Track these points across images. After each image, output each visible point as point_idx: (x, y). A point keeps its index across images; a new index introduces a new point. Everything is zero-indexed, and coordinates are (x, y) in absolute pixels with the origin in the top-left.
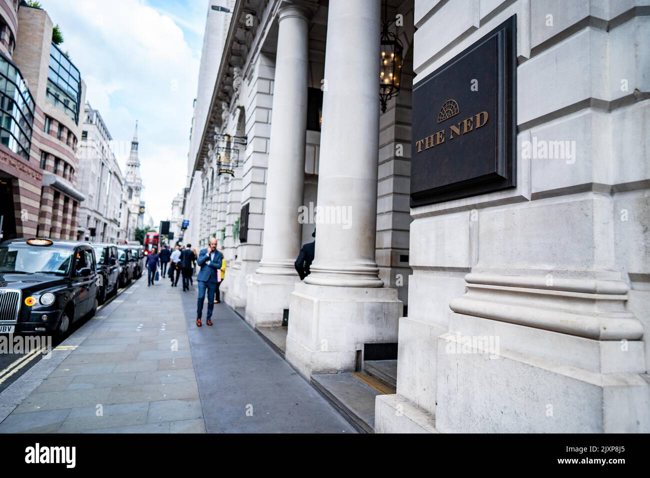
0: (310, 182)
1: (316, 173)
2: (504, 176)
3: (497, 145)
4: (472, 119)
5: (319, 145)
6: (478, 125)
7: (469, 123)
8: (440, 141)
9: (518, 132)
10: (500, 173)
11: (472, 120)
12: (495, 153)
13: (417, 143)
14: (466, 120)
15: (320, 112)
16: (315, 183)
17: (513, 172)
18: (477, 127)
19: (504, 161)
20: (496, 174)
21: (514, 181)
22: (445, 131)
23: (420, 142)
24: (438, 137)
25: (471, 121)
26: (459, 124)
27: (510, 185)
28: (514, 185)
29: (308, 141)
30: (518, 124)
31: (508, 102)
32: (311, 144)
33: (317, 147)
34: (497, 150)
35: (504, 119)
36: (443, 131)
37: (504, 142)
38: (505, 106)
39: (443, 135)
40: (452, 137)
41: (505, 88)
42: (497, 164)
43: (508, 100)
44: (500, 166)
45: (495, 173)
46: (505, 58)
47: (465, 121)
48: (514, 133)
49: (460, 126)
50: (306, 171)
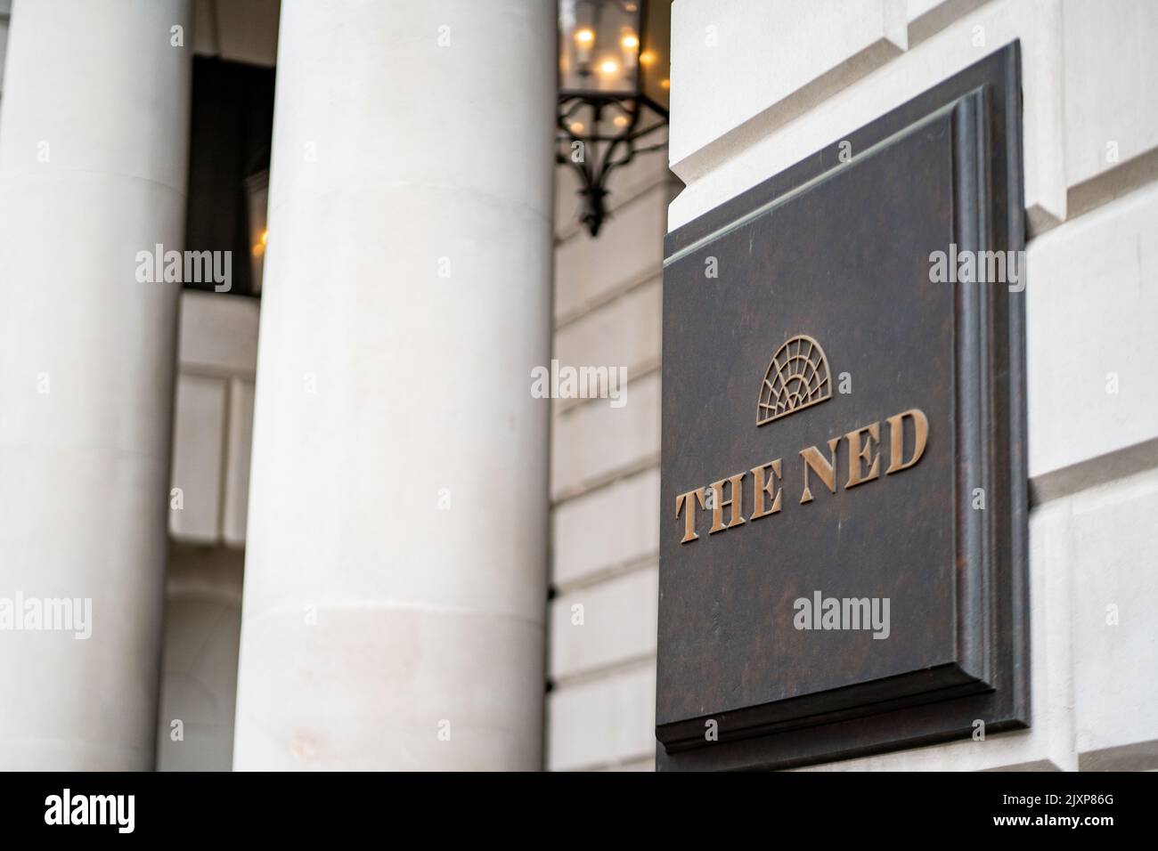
0: (197, 586)
1: (230, 535)
2: (986, 679)
3: (959, 555)
4: (874, 428)
5: (250, 379)
6: (896, 462)
7: (868, 445)
8: (767, 506)
9: (1031, 504)
10: (970, 669)
11: (876, 435)
12: (950, 585)
13: (679, 498)
14: (856, 432)
15: (255, 201)
16: (226, 591)
17: (1017, 666)
18: (890, 469)
19: (986, 619)
20: (953, 668)
21: (1019, 700)
22: (783, 463)
23: (689, 495)
24: (760, 484)
25: (873, 441)
26: (833, 442)
27: (1007, 718)
28: (1020, 718)
29: (187, 356)
30: (1034, 472)
31: (998, 383)
32: (203, 374)
33: (238, 390)
34: (960, 573)
35: (985, 449)
36: (776, 463)
37: (985, 543)
38: (984, 398)
39: (777, 482)
40: (807, 494)
41: (984, 328)
42: (960, 627)
43: (997, 373)
44: (970, 638)
45: (952, 665)
46: (982, 207)
47: (853, 436)
48: (1017, 511)
49: (836, 451)
50: (177, 527)
